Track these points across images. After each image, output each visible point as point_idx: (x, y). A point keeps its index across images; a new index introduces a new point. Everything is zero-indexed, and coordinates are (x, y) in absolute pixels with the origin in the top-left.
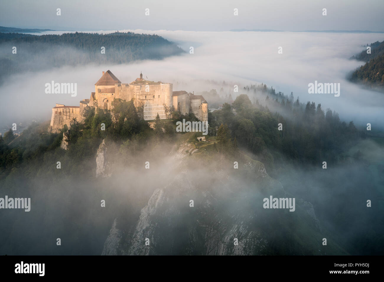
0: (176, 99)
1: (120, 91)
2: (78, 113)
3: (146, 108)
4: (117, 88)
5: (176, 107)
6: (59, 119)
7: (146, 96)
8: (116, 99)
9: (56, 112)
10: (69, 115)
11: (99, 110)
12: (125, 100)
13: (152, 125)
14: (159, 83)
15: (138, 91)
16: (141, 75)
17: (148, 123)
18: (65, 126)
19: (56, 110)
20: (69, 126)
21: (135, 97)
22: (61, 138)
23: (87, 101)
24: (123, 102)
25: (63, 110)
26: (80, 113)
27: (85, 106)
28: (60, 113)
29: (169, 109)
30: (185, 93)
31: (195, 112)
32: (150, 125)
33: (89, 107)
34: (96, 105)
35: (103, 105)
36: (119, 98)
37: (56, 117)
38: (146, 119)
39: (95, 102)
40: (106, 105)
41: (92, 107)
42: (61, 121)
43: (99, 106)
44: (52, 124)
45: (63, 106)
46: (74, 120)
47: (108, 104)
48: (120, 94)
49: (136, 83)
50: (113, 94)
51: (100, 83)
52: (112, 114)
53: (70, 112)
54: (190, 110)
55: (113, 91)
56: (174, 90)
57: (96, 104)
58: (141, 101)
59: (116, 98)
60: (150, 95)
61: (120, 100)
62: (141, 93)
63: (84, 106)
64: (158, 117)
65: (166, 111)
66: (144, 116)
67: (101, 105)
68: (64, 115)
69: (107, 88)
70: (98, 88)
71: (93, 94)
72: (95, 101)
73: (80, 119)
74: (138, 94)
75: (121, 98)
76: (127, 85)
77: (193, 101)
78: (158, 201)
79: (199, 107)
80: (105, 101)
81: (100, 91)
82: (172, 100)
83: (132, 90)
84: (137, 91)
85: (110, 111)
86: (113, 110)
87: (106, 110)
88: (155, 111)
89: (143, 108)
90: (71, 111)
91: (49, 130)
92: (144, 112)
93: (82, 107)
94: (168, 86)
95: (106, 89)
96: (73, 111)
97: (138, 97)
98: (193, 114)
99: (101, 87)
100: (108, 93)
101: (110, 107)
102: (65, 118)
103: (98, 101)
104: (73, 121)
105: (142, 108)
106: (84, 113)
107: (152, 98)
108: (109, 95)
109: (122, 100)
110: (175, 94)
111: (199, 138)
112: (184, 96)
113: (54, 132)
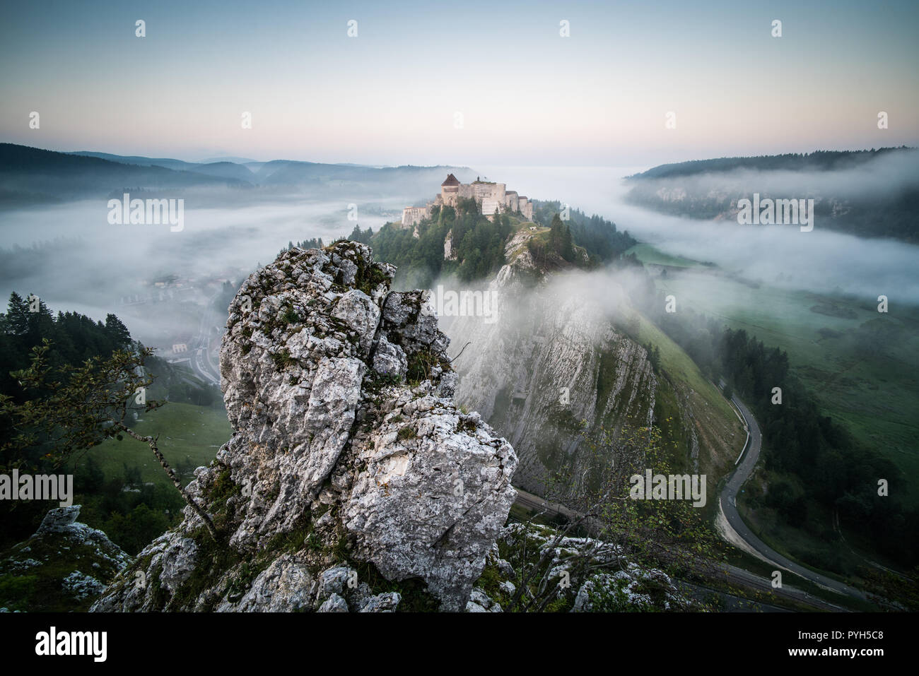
0: (508, 197)
3: (484, 204)
4: (459, 188)
5: (508, 204)
7: (484, 195)
9: (407, 213)
10: (417, 217)
11: (445, 206)
12: (467, 197)
14: (495, 183)
15: (478, 190)
16: (478, 178)
17: (487, 217)
18: (415, 223)
19: (406, 210)
20: (418, 222)
21: (475, 195)
22: (412, 230)
23: (432, 202)
24: (465, 199)
25: (412, 210)
27: (431, 205)
29: (503, 206)
30: (515, 192)
31: (522, 210)
32: (488, 219)
35: (448, 203)
37: (406, 216)
38: (484, 214)
40: (450, 203)
42: (410, 219)
43: (444, 203)
44: (403, 222)
46: (423, 216)
47: (452, 201)
48: (462, 192)
49: (475, 183)
50: (456, 193)
51: (445, 184)
52: (455, 209)
53: (418, 212)
54: (518, 208)
55: (456, 190)
56: (507, 190)
57: (442, 202)
58: (480, 198)
59: (459, 197)
60: (487, 193)
61: (462, 197)
64: (495, 212)
65: (501, 208)
66: (483, 211)
67: (446, 202)
68: (413, 215)
70: (443, 188)
71: (439, 196)
72: (440, 200)
73: (428, 216)
74: (477, 192)
76: (468, 186)
77: (521, 200)
78: (505, 275)
79: (525, 206)
80: (450, 199)
81: (445, 191)
82: (505, 199)
83: (473, 189)
84: (476, 190)
85: (453, 207)
86: (456, 206)
87: (451, 206)
88: (492, 207)
89: (482, 204)
91: (401, 227)
92: (483, 207)
94: (502, 185)
95: (451, 189)
97: (478, 195)
98: (521, 212)
99: (446, 187)
100: (452, 192)
101: (454, 204)
102: (413, 217)
103: (443, 200)
104: (421, 219)
106: (431, 212)
107: (489, 196)
108: (454, 193)
110: (508, 193)
111: (531, 228)
112: (514, 196)
113: (405, 228)
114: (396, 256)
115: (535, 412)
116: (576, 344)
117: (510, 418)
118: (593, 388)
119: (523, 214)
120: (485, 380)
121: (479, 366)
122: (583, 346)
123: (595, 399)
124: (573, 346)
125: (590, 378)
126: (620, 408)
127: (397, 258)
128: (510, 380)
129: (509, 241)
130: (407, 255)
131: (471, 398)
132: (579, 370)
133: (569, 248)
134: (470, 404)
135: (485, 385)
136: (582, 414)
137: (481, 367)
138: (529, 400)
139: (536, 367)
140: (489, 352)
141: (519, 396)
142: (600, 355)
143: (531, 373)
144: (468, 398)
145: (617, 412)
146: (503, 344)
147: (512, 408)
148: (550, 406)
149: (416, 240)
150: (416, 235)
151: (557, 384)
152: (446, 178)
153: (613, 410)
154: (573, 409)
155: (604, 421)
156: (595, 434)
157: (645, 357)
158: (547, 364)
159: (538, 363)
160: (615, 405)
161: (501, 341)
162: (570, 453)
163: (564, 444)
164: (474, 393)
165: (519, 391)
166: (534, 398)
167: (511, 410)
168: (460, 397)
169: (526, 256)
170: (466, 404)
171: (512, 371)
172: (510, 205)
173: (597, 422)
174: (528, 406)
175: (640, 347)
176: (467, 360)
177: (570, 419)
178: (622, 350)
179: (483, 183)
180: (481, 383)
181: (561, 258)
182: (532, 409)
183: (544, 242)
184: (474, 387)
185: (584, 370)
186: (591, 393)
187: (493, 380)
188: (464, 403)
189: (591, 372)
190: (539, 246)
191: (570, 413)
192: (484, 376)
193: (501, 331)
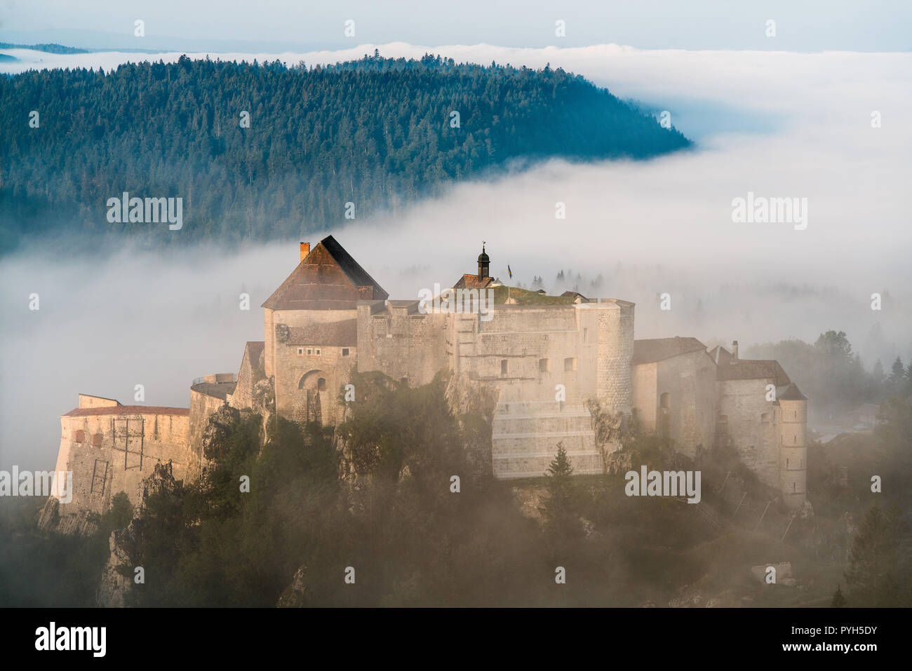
0: (648, 374)
1: (379, 335)
2: (183, 439)
3: (504, 417)
4: (370, 322)
5: (650, 414)
6: (91, 465)
7: (504, 364)
8: (361, 376)
9: (79, 436)
10: (138, 449)
11: (282, 426)
12: (404, 380)
13: (531, 504)
14: (569, 298)
15: (469, 338)
16: (484, 261)
17: (515, 490)
18: (121, 499)
19: (78, 422)
20: (137, 501)
21: (452, 364)
22: (99, 558)
23: (221, 386)
24: (393, 388)
25: (112, 424)
26: (193, 439)
27: (217, 404)
28: (98, 438)
29: (617, 426)
30: (692, 346)
31: (743, 443)
32: (522, 504)
33: (235, 412)
34: (267, 401)
35: (298, 405)
36: (379, 369)
37: (76, 456)
38: (502, 474)
39: (264, 390)
40: (313, 403)
41: (248, 410)
42: (100, 477)
43: (280, 405)
45: (114, 404)
46: (164, 471)
47: (323, 396)
48: (379, 349)
50: (346, 352)
51: (289, 297)
52: (341, 444)
53: (143, 434)
54: (720, 430)
55: (345, 336)
57: (265, 397)
58: (482, 385)
59: (361, 370)
60: (523, 356)
61: (379, 378)
62: (480, 345)
63: (208, 405)
64: (561, 463)
65: (603, 434)
66: (495, 456)
67: (291, 401)
68: (114, 447)
69: (322, 322)
70: (276, 321)
71: (255, 350)
72: (261, 382)
73: (191, 468)
74: (465, 349)
75: (385, 371)
77: (734, 388)
79: (763, 416)
80: (311, 382)
81: (285, 335)
82: (630, 382)
83: (439, 334)
84: (462, 338)
85: (330, 430)
86: (344, 430)
87: (315, 427)
88: (548, 434)
89: (491, 419)
90: (149, 431)
91: (44, 519)
92: (494, 436)
93: (202, 410)
94: (613, 312)
95: (315, 328)
96: (156, 432)
97: (465, 365)
98: (735, 452)
99: (291, 318)
100: (324, 344)
101: (332, 411)
102: (118, 460)
103: (276, 382)
104: (158, 477)
105: (485, 418)
106: (208, 441)
107: (534, 373)
108: (331, 354)
109: (390, 379)
110: (643, 352)
111: (760, 572)
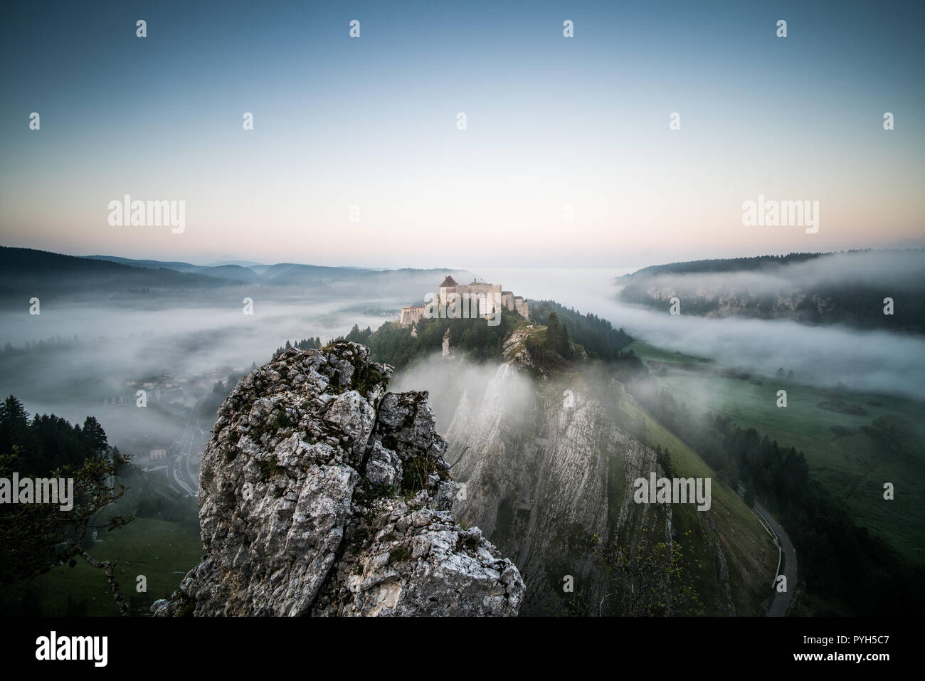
0: (504, 296)
5: (504, 304)
6: (407, 317)
9: (405, 312)
10: (416, 314)
14: (491, 285)
16: (475, 280)
18: (413, 322)
19: (405, 310)
20: (416, 321)
22: (411, 329)
25: (411, 310)
28: (408, 312)
30: (510, 293)
31: (518, 310)
37: (404, 316)
42: (409, 319)
44: (401, 322)
45: (410, 307)
46: (422, 316)
49: (472, 284)
51: (443, 285)
54: (515, 307)
55: (454, 291)
56: (503, 290)
70: (441, 289)
76: (466, 287)
77: (517, 300)
78: (504, 374)
79: (522, 305)
81: (444, 291)
82: (502, 298)
91: (399, 326)
94: (498, 286)
95: (449, 290)
96: (418, 311)
98: (517, 311)
99: (444, 288)
102: (412, 316)
104: (420, 318)
110: (503, 294)
111: (528, 327)
112: (510, 296)
113: (403, 327)
114: (393, 355)
115: (542, 526)
116: (581, 447)
117: (514, 533)
118: (603, 496)
119: (520, 313)
120: (486, 488)
121: (479, 472)
122: (588, 449)
123: (606, 509)
124: (579, 448)
125: (599, 484)
126: (635, 519)
127: (394, 357)
128: (512, 488)
129: (507, 339)
130: (405, 354)
131: (471, 510)
132: (586, 476)
133: (567, 346)
134: (470, 517)
135: (486, 494)
136: (594, 527)
137: (482, 474)
138: (534, 512)
139: (541, 472)
140: (489, 456)
141: (523, 507)
142: (608, 458)
143: (535, 480)
144: (468, 509)
145: (631, 524)
146: (504, 448)
147: (516, 521)
148: (558, 518)
149: (414, 339)
150: (414, 334)
151: (564, 492)
152: (444, 279)
153: (627, 522)
154: (584, 522)
155: (619, 536)
156: (610, 552)
157: (655, 460)
158: (552, 469)
159: (542, 468)
160: (629, 517)
161: (502, 444)
162: (583, 576)
163: (577, 564)
164: (475, 504)
165: (523, 502)
166: (540, 509)
167: (516, 524)
168: (459, 509)
169: (524, 354)
170: (466, 517)
171: (515, 478)
172: (507, 305)
173: (611, 537)
174: (533, 520)
175: (648, 449)
176: (467, 465)
177: (581, 534)
178: (630, 453)
179: (480, 284)
180: (482, 492)
181: (560, 356)
182: (539, 522)
183: (541, 340)
184: (475, 497)
185: (592, 475)
186: (602, 503)
187: (495, 488)
188: (464, 514)
189: (600, 478)
190: (536, 344)
191: (580, 527)
192: (484, 484)
193: (501, 433)
